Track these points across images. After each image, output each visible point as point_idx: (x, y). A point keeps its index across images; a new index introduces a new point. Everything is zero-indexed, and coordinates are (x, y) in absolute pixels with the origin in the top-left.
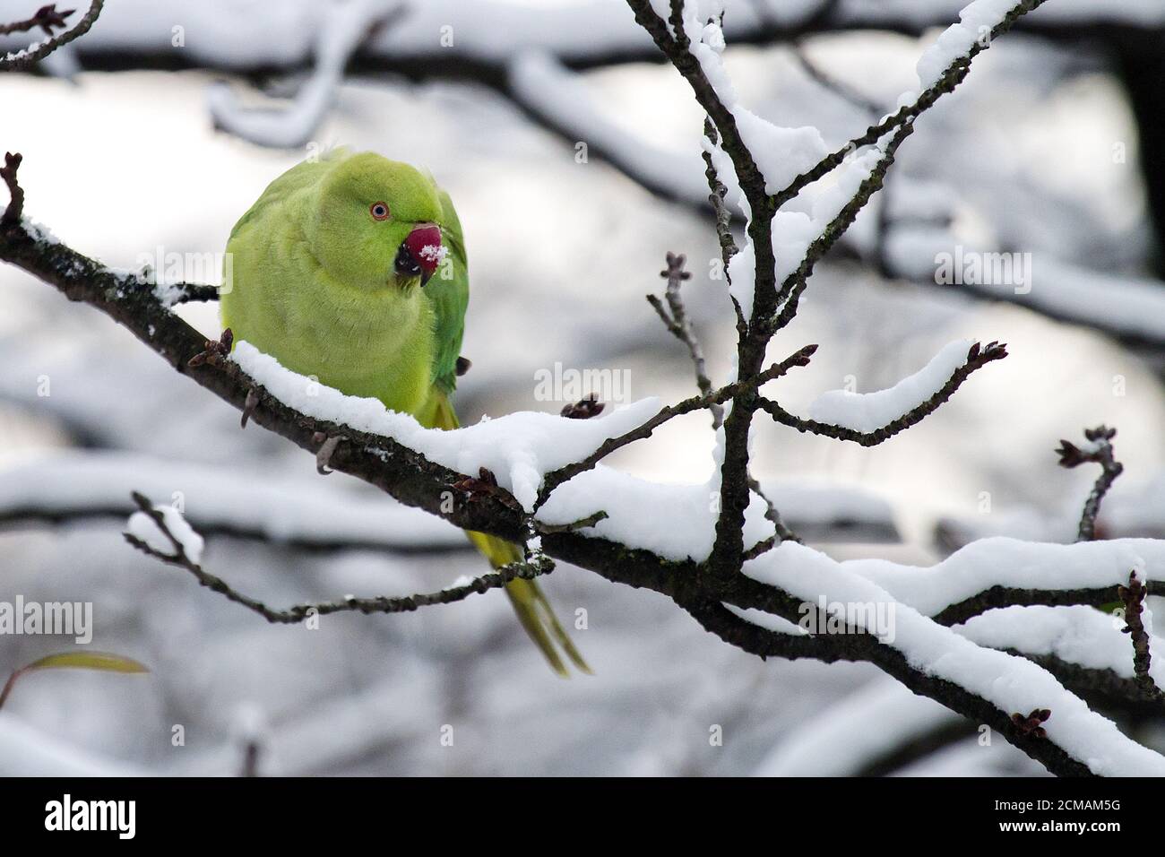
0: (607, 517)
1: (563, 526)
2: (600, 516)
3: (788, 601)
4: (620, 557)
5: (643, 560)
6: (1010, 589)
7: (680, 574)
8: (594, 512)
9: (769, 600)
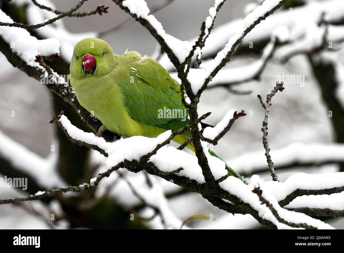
0: (183, 169)
1: (169, 173)
2: (181, 169)
3: (229, 196)
4: (187, 182)
5: (193, 183)
6: (302, 190)
7: (202, 188)
8: (179, 168)
9: (225, 195)
